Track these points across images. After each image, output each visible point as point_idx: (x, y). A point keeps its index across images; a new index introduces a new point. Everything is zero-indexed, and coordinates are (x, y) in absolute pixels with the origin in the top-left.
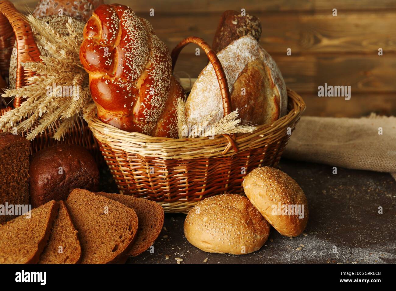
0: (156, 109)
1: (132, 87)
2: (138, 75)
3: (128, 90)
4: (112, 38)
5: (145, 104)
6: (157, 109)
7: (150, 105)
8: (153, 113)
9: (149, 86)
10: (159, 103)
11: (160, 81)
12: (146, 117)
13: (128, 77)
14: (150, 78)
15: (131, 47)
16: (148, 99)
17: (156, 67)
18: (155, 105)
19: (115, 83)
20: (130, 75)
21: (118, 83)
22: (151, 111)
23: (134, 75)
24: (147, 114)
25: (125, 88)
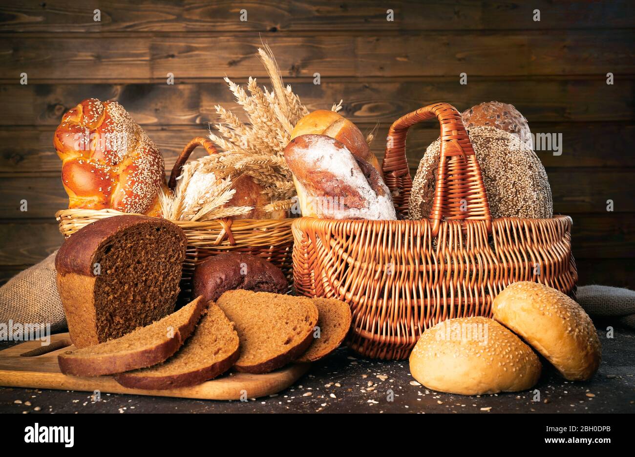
0: (139, 199)
1: (111, 170)
2: (119, 159)
3: (105, 172)
4: (93, 120)
5: (126, 191)
6: (141, 199)
7: (132, 192)
8: (135, 202)
9: (132, 172)
10: (143, 192)
11: (146, 171)
12: (126, 206)
13: (107, 159)
14: (134, 165)
15: (113, 128)
16: (129, 185)
17: (143, 157)
18: (137, 193)
19: (91, 163)
20: (110, 156)
21: (94, 164)
22: (132, 200)
23: (115, 158)
24: (128, 202)
25: (102, 170)
